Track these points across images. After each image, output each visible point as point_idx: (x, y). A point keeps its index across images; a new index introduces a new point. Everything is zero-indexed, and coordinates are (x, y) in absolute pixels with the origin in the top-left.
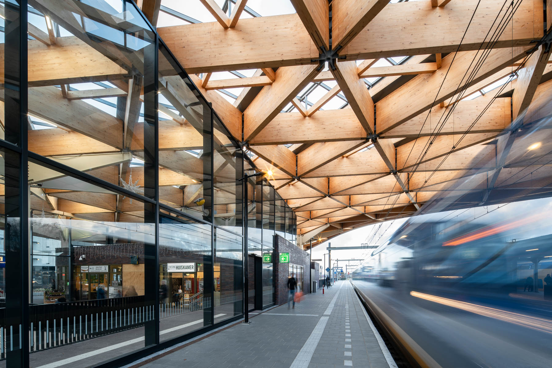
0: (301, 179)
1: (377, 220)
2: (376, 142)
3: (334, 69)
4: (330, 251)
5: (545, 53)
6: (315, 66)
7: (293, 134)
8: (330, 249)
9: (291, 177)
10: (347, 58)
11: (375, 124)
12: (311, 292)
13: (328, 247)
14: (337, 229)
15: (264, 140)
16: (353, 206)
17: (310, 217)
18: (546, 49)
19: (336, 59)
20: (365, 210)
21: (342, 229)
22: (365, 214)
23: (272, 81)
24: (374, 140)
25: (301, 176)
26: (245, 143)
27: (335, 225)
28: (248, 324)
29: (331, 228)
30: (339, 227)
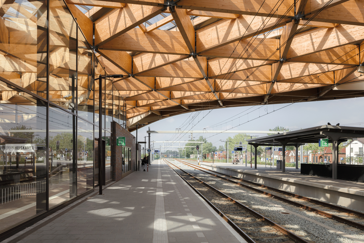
0: (135, 77)
1: (190, 110)
2: (196, 58)
3: (173, 11)
4: (149, 134)
5: (295, 24)
6: (160, 8)
7: (135, 45)
8: (149, 132)
9: (127, 75)
10: (183, 7)
11: (196, 45)
12: (136, 170)
13: (148, 130)
14: (157, 115)
15: (111, 47)
16: (173, 99)
17: (136, 105)
18: (296, 21)
19: (175, 6)
20: (181, 102)
21: (161, 116)
22: (181, 105)
23: (123, 6)
24: (195, 56)
25: (136, 74)
26: (95, 47)
27: (156, 113)
28: (103, 196)
29: (152, 115)
30: (159, 114)
